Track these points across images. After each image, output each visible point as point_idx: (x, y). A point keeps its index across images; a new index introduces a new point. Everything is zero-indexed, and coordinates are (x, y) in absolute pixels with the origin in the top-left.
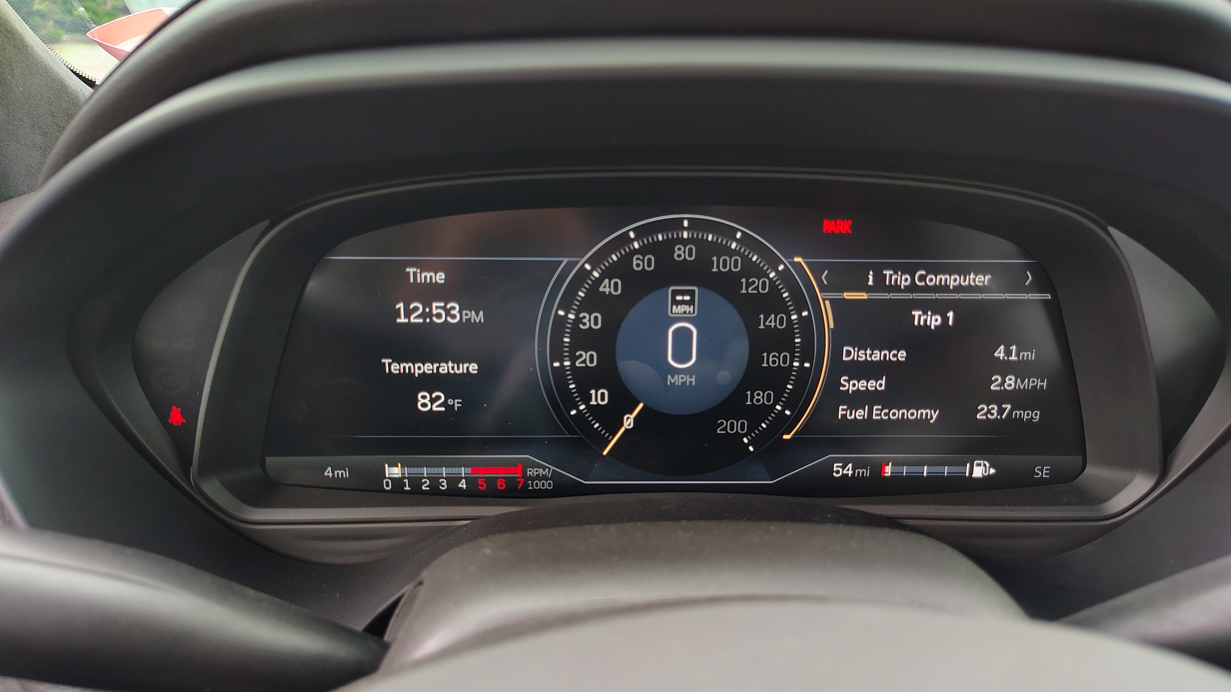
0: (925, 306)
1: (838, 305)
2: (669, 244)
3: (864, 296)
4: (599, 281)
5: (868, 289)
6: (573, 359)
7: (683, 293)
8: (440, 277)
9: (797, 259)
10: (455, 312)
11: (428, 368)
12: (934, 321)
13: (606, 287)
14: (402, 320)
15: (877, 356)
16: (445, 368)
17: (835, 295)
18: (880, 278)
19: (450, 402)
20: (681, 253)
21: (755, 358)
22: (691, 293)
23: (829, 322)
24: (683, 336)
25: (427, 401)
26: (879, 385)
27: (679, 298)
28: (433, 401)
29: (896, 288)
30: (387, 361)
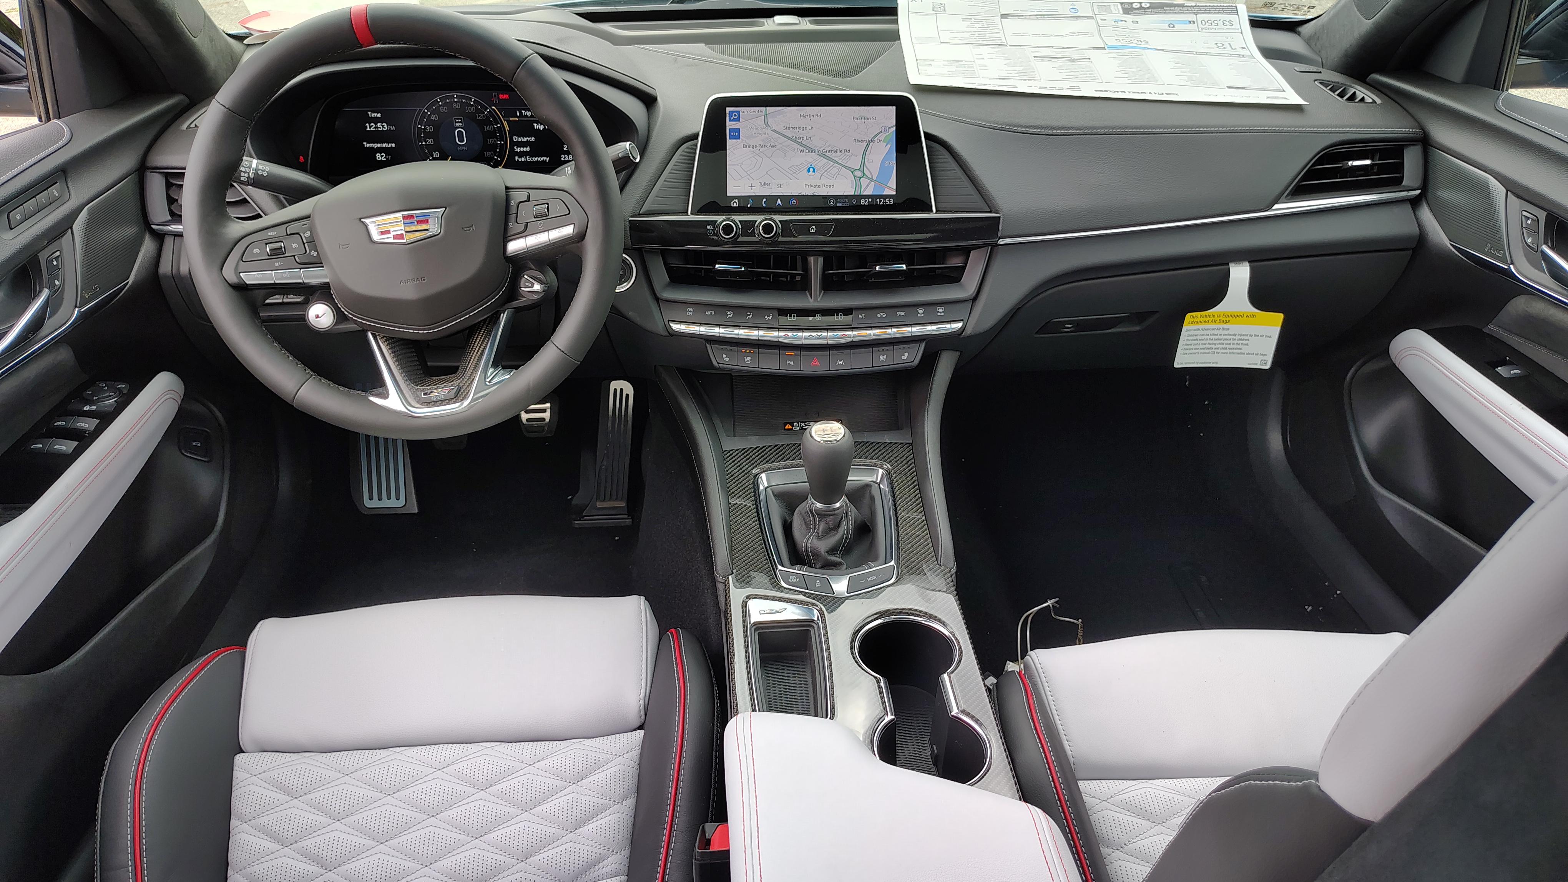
0: (538, 122)
1: (509, 122)
2: (451, 103)
3: (517, 119)
4: (430, 115)
5: (517, 117)
6: (426, 142)
7: (458, 119)
8: (379, 115)
9: (493, 107)
10: (386, 126)
11: (379, 145)
12: (541, 127)
13: (433, 117)
14: (368, 129)
15: (525, 139)
16: (384, 145)
17: (507, 119)
18: (521, 113)
19: (387, 157)
20: (455, 106)
21: (485, 141)
22: (461, 119)
23: (507, 128)
24: (460, 133)
25: (380, 157)
26: (528, 149)
27: (457, 121)
28: (382, 156)
29: (526, 116)
30: (365, 143)
